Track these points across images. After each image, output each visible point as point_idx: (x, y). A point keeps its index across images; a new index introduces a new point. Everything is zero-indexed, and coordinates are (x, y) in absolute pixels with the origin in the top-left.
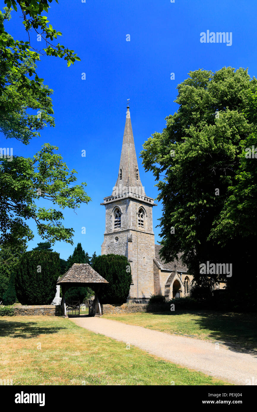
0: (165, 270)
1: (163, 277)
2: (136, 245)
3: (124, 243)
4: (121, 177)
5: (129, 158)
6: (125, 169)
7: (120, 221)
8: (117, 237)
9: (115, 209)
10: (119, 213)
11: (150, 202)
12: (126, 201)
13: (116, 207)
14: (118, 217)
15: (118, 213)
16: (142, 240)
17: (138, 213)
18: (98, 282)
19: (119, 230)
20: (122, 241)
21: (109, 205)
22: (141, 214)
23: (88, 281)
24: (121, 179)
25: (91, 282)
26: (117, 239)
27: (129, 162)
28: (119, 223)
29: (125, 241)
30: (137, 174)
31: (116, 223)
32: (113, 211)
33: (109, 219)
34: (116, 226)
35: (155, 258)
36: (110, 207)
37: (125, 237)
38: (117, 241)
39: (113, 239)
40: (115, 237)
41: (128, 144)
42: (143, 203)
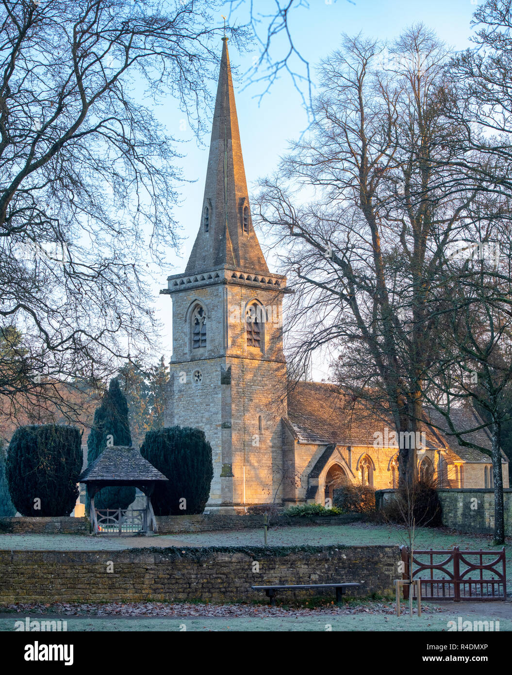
0: (310, 442)
2: (241, 390)
3: (213, 387)
4: (207, 225)
5: (226, 179)
6: (217, 208)
7: (204, 334)
8: (198, 372)
9: (193, 305)
10: (203, 315)
11: (278, 284)
12: (218, 290)
13: (196, 302)
14: (201, 324)
15: (201, 316)
16: (255, 378)
18: (150, 479)
19: (202, 355)
20: (208, 381)
21: (181, 294)
23: (132, 477)
24: (207, 231)
25: (137, 479)
26: (198, 377)
27: (226, 190)
28: (204, 338)
29: (216, 382)
30: (245, 219)
31: (197, 338)
32: (190, 310)
33: (180, 328)
34: (197, 345)
35: (287, 416)
36: (183, 301)
37: (214, 374)
38: (199, 380)
39: (190, 375)
40: (193, 372)
41: (224, 140)
42: (259, 291)
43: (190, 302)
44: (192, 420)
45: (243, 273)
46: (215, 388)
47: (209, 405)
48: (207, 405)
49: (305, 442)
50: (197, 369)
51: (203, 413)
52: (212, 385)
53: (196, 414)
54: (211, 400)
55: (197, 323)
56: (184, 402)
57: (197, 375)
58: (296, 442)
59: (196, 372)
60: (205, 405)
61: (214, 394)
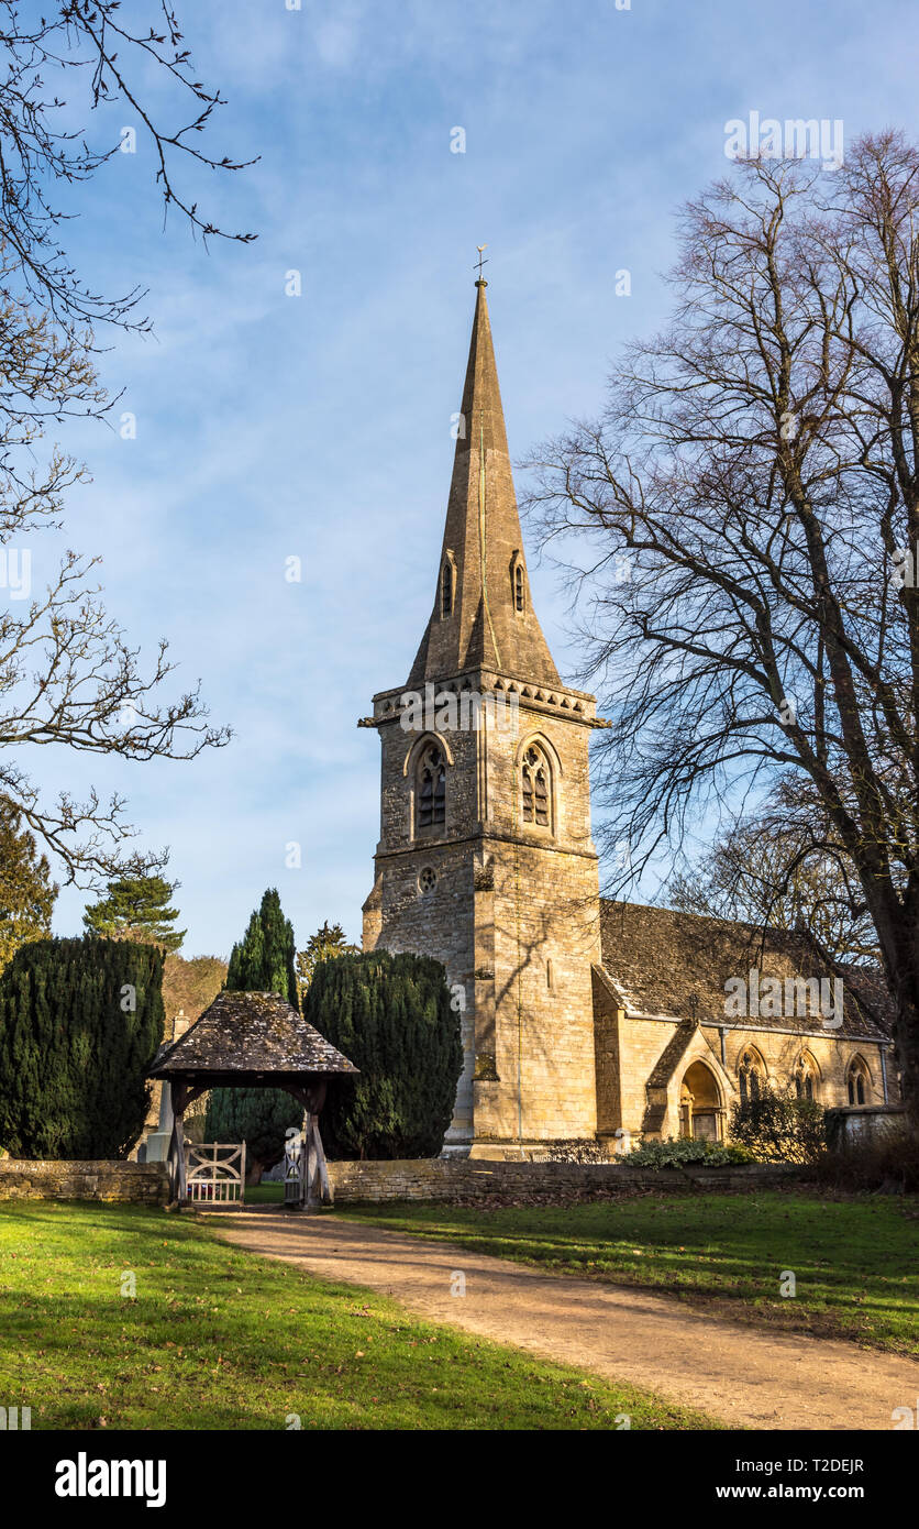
0: (647, 1016)
1: (638, 1046)
2: (513, 906)
3: (458, 899)
4: (448, 600)
5: (483, 516)
6: (466, 567)
7: (441, 798)
8: (429, 871)
9: (419, 744)
10: (440, 763)
11: (579, 710)
13: (425, 739)
14: (435, 780)
15: (435, 764)
16: (540, 885)
17: (522, 764)
18: (315, 1068)
19: (436, 839)
20: (448, 886)
22: (537, 766)
23: (274, 1063)
24: (447, 611)
25: (286, 1068)
26: (430, 880)
27: (483, 535)
28: (439, 805)
29: (464, 888)
30: (519, 588)
31: (425, 807)
32: (414, 753)
33: (394, 790)
34: (427, 820)
35: (600, 963)
36: (401, 738)
37: (461, 872)
38: (429, 887)
39: (414, 877)
40: (419, 872)
41: (480, 451)
42: (545, 719)
43: (415, 739)
45: (515, 682)
46: (462, 900)
47: (450, 935)
48: (445, 936)
49: (638, 1014)
50: (427, 865)
51: (437, 952)
52: (456, 895)
54: (454, 925)
55: (428, 779)
56: (401, 932)
57: (427, 877)
58: (621, 1014)
59: (424, 870)
60: (441, 935)
61: (461, 912)
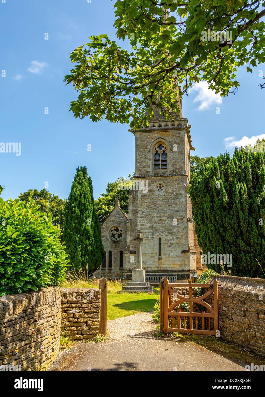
7: (166, 161)
8: (160, 184)
9: (156, 141)
10: (163, 149)
13: (160, 140)
15: (161, 149)
19: (164, 173)
20: (170, 190)
21: (145, 134)
26: (160, 187)
28: (165, 163)
29: (178, 191)
31: (157, 163)
32: (153, 144)
33: (144, 155)
34: (157, 167)
36: (147, 138)
37: (177, 186)
38: (160, 190)
39: (152, 186)
43: (154, 139)
44: (155, 215)
47: (171, 206)
48: (169, 206)
50: (160, 182)
51: (165, 211)
52: (174, 193)
53: (159, 211)
54: (173, 203)
56: (148, 203)
57: (159, 186)
59: (158, 184)
60: (167, 205)
61: (176, 199)
